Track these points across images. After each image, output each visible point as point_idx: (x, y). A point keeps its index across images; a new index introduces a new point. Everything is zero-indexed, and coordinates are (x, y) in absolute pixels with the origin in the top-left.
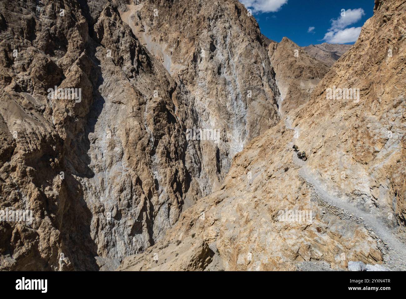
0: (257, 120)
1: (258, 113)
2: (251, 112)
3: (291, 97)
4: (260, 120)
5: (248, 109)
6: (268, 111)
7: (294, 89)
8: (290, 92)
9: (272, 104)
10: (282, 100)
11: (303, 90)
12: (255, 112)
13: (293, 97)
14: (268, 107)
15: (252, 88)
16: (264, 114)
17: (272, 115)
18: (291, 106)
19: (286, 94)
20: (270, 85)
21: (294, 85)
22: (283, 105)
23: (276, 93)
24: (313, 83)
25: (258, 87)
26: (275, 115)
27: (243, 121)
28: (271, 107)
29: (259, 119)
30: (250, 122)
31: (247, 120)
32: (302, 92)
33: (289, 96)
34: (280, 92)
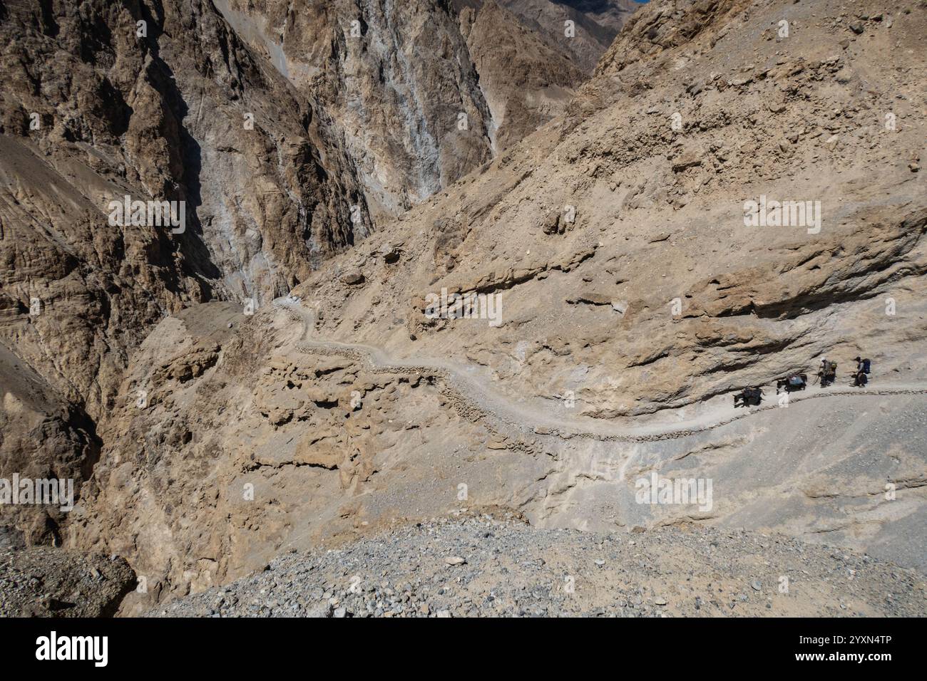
0: (458, 167)
1: (460, 155)
2: (447, 153)
3: (512, 121)
4: (463, 167)
5: (440, 148)
6: (475, 151)
7: (515, 107)
8: (509, 113)
9: (481, 135)
10: (497, 127)
11: (532, 108)
12: (454, 153)
13: (515, 122)
14: (476, 142)
15: (444, 106)
16: (470, 156)
17: (483, 156)
18: (514, 138)
19: (502, 115)
20: (473, 100)
21: (515, 100)
22: (499, 137)
23: (486, 115)
24: (548, 96)
25: (454, 104)
26: (488, 157)
27: (435, 170)
28: (480, 141)
29: (461, 165)
30: (448, 172)
31: (441, 168)
32: (531, 111)
33: (508, 120)
34: (492, 113)
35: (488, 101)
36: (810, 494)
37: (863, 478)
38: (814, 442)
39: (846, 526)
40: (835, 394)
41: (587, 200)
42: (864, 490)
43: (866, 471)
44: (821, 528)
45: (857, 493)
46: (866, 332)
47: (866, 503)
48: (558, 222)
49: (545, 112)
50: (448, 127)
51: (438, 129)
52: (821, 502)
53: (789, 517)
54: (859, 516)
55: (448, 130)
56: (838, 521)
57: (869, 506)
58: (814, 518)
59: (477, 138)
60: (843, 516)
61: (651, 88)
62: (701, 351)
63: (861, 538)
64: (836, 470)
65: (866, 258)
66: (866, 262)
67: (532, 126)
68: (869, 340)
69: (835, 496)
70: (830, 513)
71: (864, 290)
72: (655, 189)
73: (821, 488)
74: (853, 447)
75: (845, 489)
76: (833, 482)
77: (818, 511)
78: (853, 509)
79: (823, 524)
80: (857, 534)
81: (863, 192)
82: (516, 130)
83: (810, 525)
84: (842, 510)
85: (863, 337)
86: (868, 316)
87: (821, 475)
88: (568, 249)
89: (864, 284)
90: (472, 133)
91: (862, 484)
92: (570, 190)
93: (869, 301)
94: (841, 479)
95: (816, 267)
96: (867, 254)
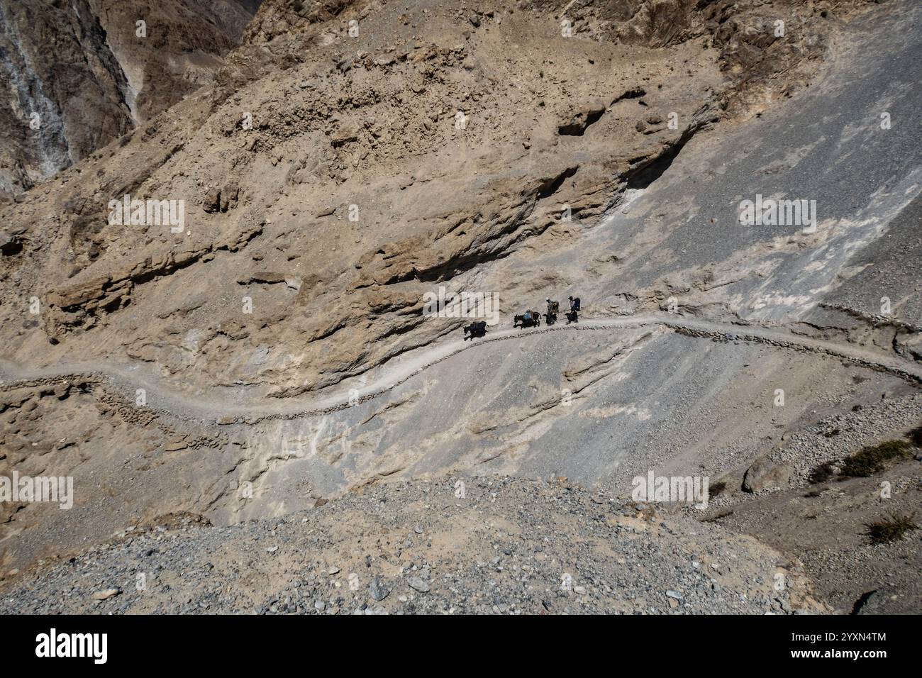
35: (121, 63)
36: (476, 431)
37: (513, 409)
38: (474, 386)
39: (504, 452)
40: (487, 342)
41: (248, 176)
42: (515, 418)
43: (515, 402)
44: (487, 457)
45: (510, 422)
46: (505, 286)
47: (517, 429)
48: (219, 199)
49: (192, 80)
50: (71, 90)
51: (59, 92)
52: (484, 435)
53: (461, 454)
54: (512, 441)
55: (73, 94)
56: (498, 448)
57: (519, 431)
58: (481, 450)
59: (113, 106)
60: (502, 443)
61: (302, 62)
62: (375, 318)
63: (516, 458)
64: (494, 406)
65: (499, 223)
66: (499, 227)
67: (178, 94)
68: (508, 292)
69: (494, 428)
70: (492, 444)
71: (500, 250)
72: (317, 163)
73: (484, 424)
74: (503, 385)
75: (501, 421)
76: (492, 416)
77: (483, 444)
78: (508, 436)
79: (488, 454)
80: (513, 457)
81: (493, 166)
82: (161, 98)
83: (478, 457)
84: (500, 439)
85: (503, 291)
86: (505, 272)
87: (483, 413)
88: (233, 227)
89: (500, 245)
90: (105, 98)
91: (513, 414)
92: (228, 165)
93: (505, 260)
94: (497, 413)
95: (462, 233)
96: (499, 219)
